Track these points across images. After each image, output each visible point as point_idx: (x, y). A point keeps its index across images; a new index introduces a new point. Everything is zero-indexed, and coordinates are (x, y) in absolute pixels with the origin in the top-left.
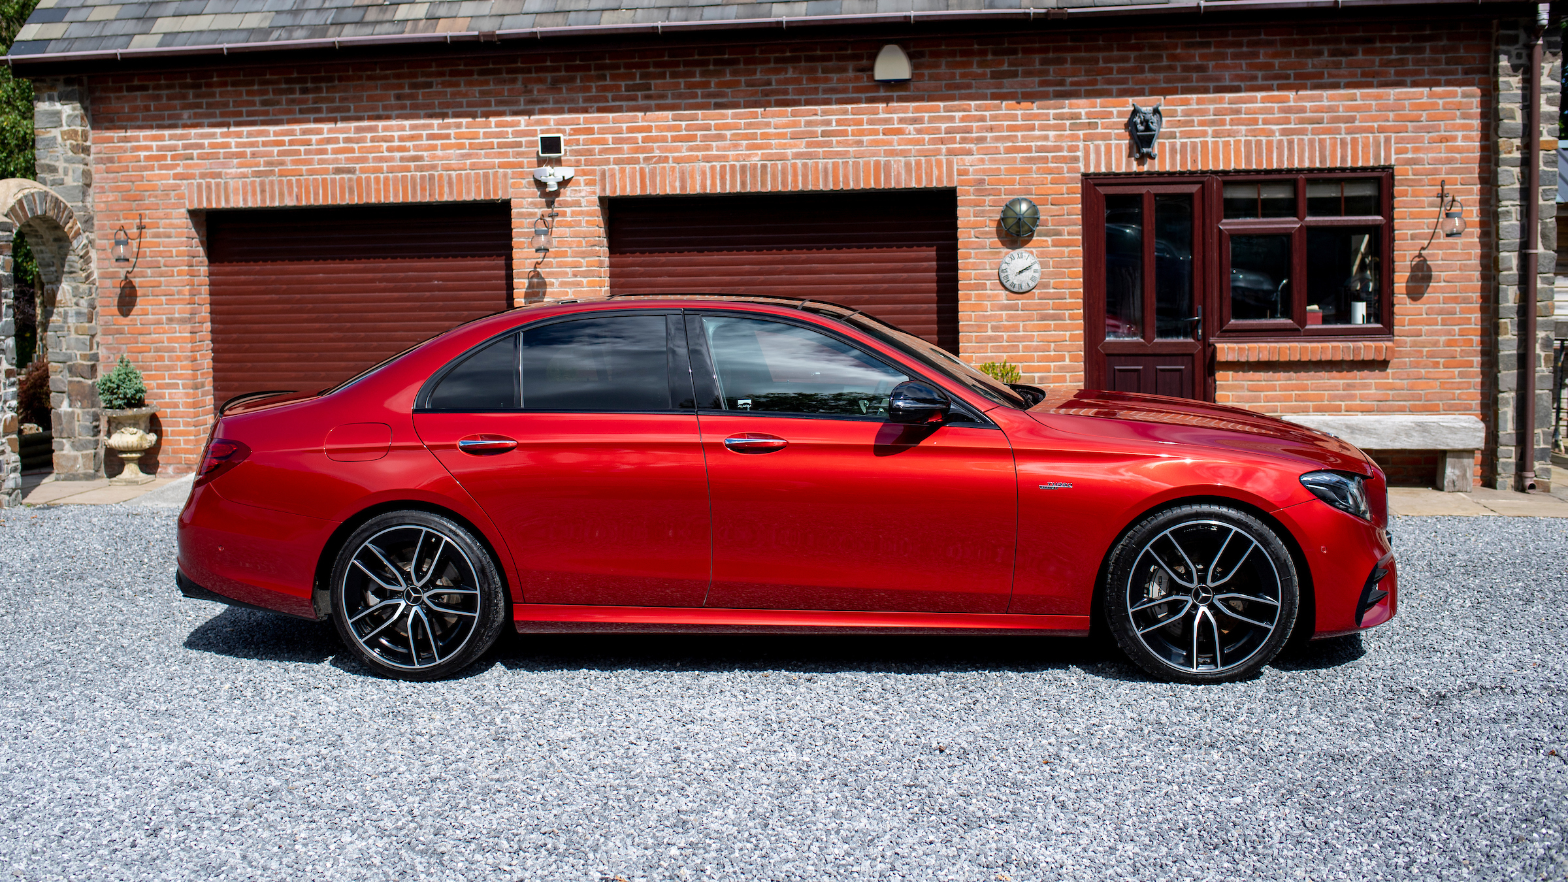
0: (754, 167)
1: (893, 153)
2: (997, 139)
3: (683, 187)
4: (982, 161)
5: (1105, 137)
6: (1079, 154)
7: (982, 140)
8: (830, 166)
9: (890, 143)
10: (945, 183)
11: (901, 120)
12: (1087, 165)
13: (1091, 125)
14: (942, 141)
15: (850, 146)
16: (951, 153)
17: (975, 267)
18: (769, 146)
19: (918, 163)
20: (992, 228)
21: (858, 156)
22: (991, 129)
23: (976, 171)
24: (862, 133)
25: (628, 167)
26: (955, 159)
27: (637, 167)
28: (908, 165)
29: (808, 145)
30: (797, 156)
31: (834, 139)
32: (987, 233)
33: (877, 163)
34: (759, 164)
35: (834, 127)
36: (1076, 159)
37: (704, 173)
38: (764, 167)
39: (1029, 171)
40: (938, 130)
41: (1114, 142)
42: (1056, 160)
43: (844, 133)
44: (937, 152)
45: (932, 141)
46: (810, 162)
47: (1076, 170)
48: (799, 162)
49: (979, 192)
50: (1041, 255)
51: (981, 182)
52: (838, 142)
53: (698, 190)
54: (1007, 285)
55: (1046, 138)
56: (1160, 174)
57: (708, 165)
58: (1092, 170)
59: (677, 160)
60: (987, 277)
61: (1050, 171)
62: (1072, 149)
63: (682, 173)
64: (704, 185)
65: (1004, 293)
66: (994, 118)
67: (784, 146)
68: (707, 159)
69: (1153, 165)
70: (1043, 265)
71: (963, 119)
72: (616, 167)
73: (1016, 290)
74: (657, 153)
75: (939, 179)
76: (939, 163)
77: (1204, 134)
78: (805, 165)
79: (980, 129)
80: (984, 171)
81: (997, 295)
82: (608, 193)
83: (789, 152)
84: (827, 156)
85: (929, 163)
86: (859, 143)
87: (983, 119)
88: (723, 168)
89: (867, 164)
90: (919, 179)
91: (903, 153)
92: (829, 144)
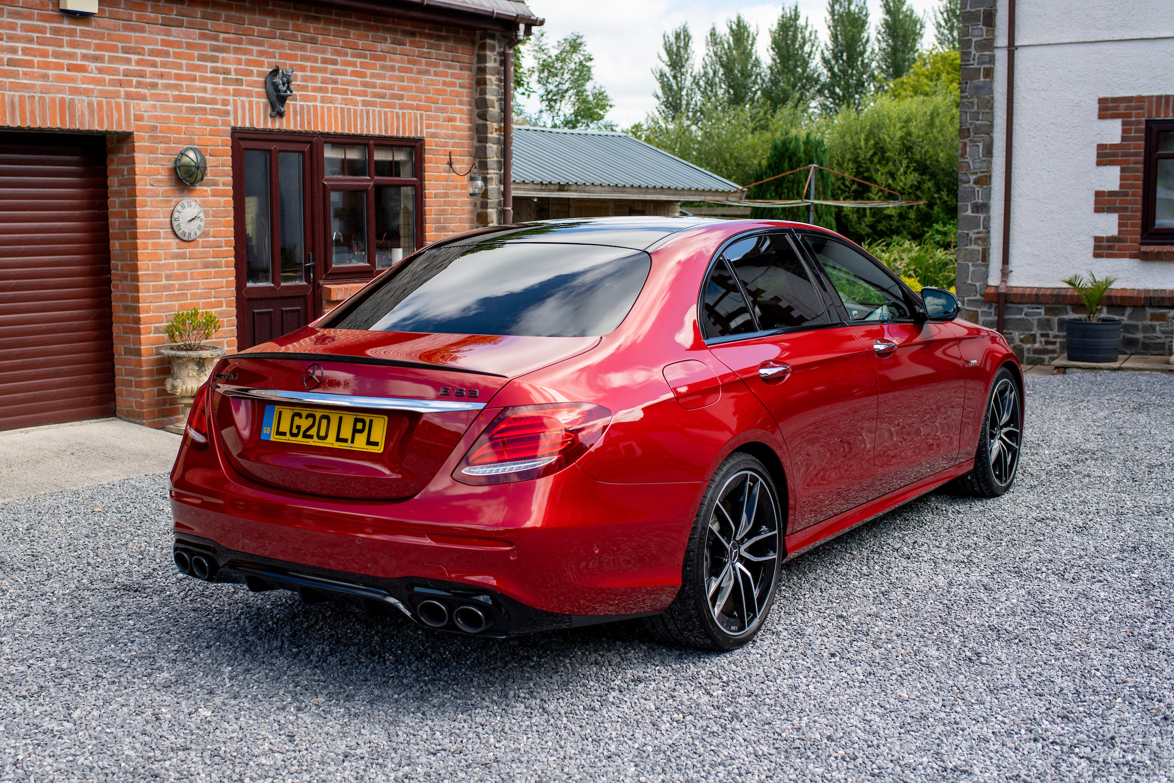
1: (75, 91)
2: (167, 87)
4: (154, 107)
5: (249, 94)
6: (230, 108)
7: (154, 86)
8: (17, 100)
9: (74, 80)
10: (124, 129)
11: (84, 57)
12: (236, 119)
13: (238, 82)
14: (121, 84)
15: (36, 79)
16: (128, 96)
17: (151, 215)
19: (100, 104)
20: (163, 176)
21: (45, 90)
22: (162, 76)
23: (151, 118)
24: (47, 65)
26: (132, 103)
28: (90, 105)
31: (21, 69)
32: (159, 181)
33: (62, 100)
35: (20, 56)
36: (227, 113)
39: (192, 121)
40: (116, 72)
41: (255, 100)
42: (214, 112)
43: (30, 64)
44: (117, 95)
45: (112, 83)
47: (225, 123)
49: (153, 138)
50: (203, 205)
51: (154, 129)
52: (25, 74)
54: (179, 233)
55: (204, 90)
56: (286, 132)
58: (239, 125)
60: (160, 225)
61: (208, 122)
62: (225, 103)
65: (175, 241)
66: (164, 65)
69: (281, 124)
70: (206, 214)
71: (139, 62)
73: (185, 238)
75: (119, 123)
76: (118, 105)
77: (315, 99)
79: (154, 75)
80: (156, 118)
81: (169, 244)
84: (14, 87)
85: (109, 103)
86: (45, 77)
87: (154, 64)
89: (53, 100)
90: (101, 122)
91: (87, 92)
92: (15, 75)
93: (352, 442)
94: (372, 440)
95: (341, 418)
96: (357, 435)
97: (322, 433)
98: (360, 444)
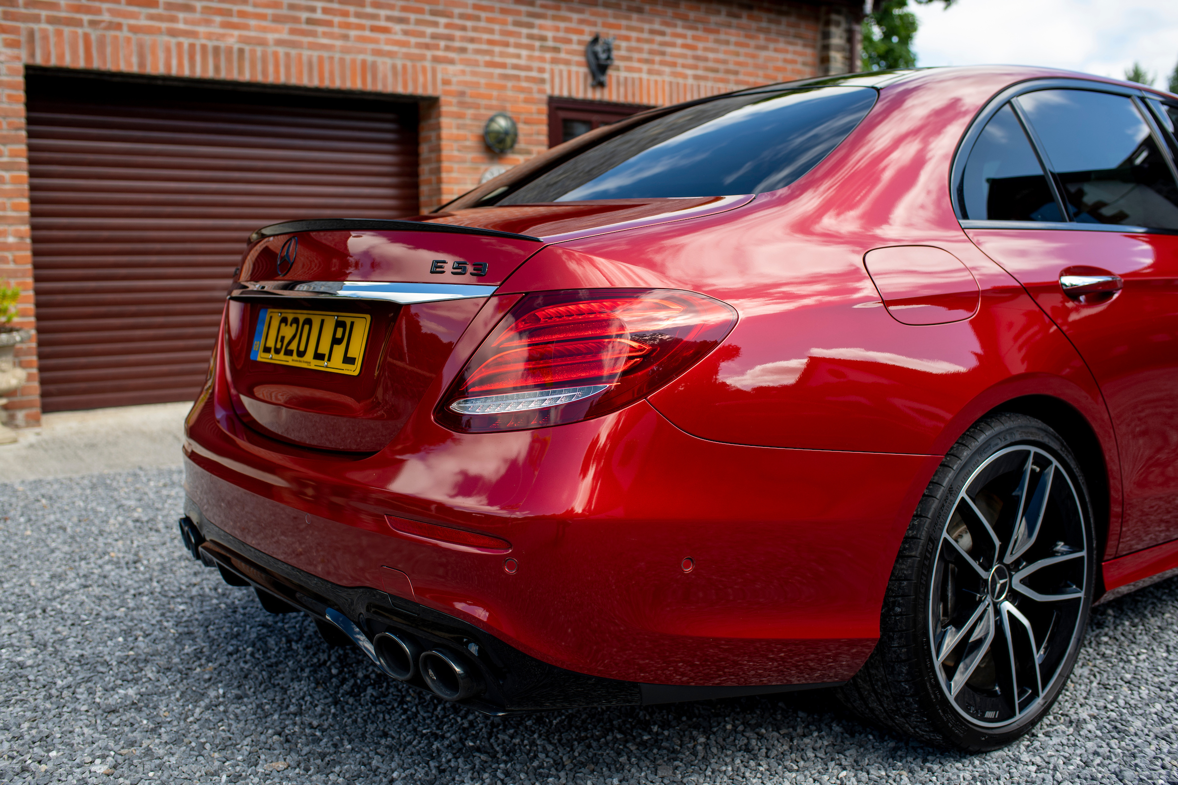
0: (229, 50)
1: (378, 53)
2: (478, 52)
3: (142, 64)
4: (463, 72)
5: (567, 62)
6: (546, 76)
7: (463, 50)
8: (315, 60)
9: (376, 41)
10: (430, 92)
11: (389, 19)
12: (553, 88)
13: (556, 50)
14: (427, 46)
15: (335, 39)
16: (436, 59)
17: (457, 181)
18: (246, 27)
19: (404, 67)
20: (472, 142)
21: (345, 50)
22: (472, 40)
23: (460, 83)
24: (348, 26)
25: (67, 30)
26: (440, 67)
27: (80, 31)
28: (394, 67)
29: (292, 32)
30: (279, 43)
31: (319, 29)
32: (468, 147)
33: (364, 62)
34: (236, 47)
35: (319, 15)
36: (543, 81)
37: (168, 50)
38: (241, 51)
39: (503, 88)
40: (422, 34)
41: (574, 69)
42: (528, 79)
43: (329, 24)
44: (422, 58)
45: (419, 45)
46: (293, 52)
47: (541, 91)
48: (281, 50)
49: (462, 104)
51: (462, 94)
52: (324, 33)
53: (161, 70)
55: (518, 56)
56: (609, 104)
57: (173, 41)
58: (557, 93)
59: (134, 29)
61: (522, 90)
62: (541, 70)
63: (141, 47)
64: (168, 65)
66: (475, 29)
67: (264, 29)
68: (172, 33)
69: (602, 94)
71: (447, 26)
72: (50, 28)
74: (106, 17)
75: (425, 87)
76: (424, 69)
77: (640, 70)
78: (287, 55)
79: (463, 39)
80: (465, 83)
82: (39, 61)
83: (271, 37)
84: (313, 46)
85: (414, 67)
86: (345, 37)
87: (464, 28)
88: (192, 46)
89: (353, 61)
90: (405, 85)
91: (390, 54)
92: (313, 34)
93: (329, 360)
94: (349, 355)
95: (323, 321)
96: (335, 346)
97: (302, 348)
98: (336, 365)
